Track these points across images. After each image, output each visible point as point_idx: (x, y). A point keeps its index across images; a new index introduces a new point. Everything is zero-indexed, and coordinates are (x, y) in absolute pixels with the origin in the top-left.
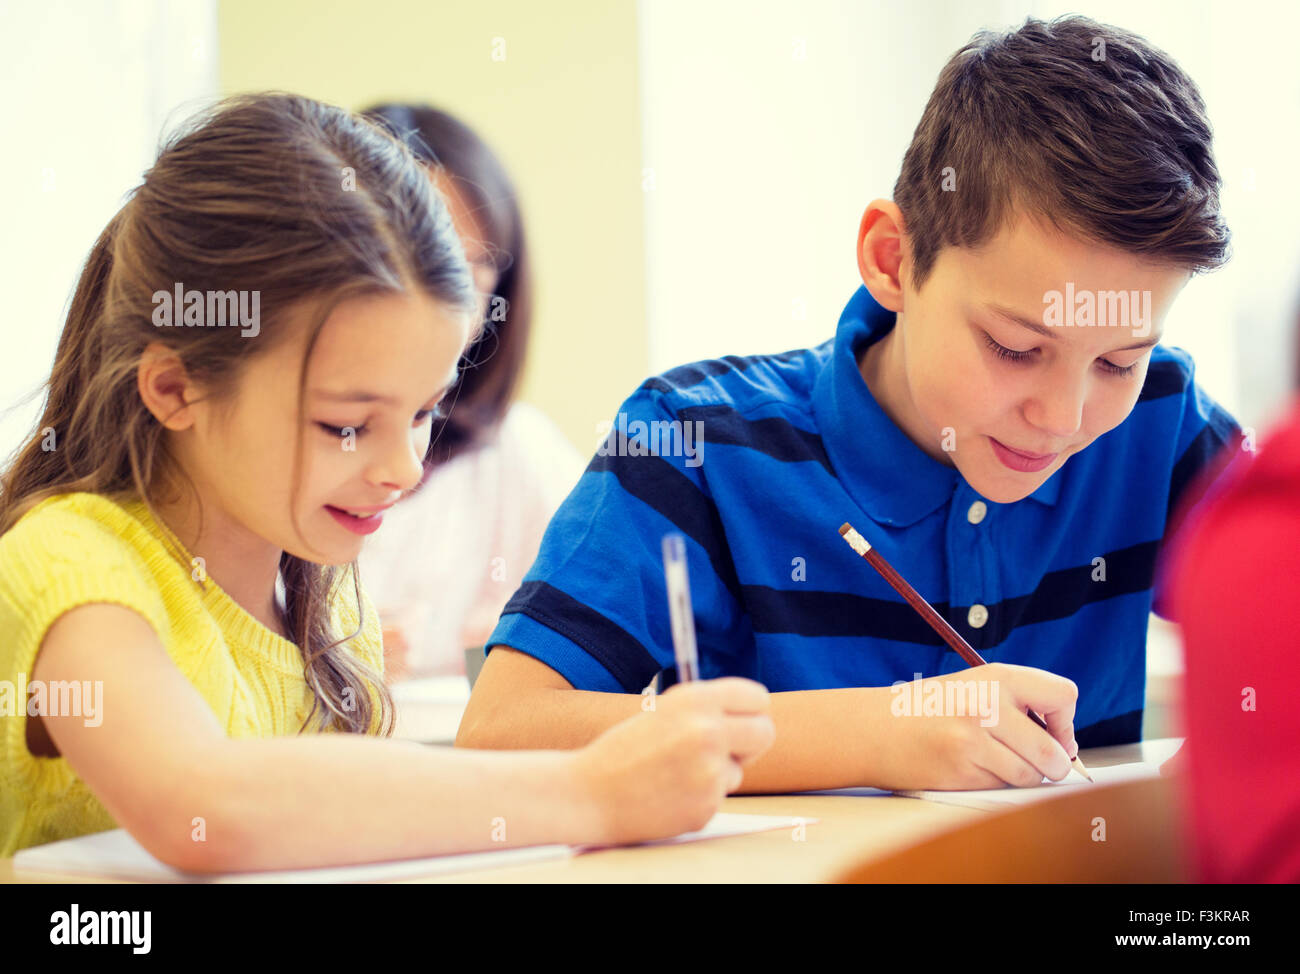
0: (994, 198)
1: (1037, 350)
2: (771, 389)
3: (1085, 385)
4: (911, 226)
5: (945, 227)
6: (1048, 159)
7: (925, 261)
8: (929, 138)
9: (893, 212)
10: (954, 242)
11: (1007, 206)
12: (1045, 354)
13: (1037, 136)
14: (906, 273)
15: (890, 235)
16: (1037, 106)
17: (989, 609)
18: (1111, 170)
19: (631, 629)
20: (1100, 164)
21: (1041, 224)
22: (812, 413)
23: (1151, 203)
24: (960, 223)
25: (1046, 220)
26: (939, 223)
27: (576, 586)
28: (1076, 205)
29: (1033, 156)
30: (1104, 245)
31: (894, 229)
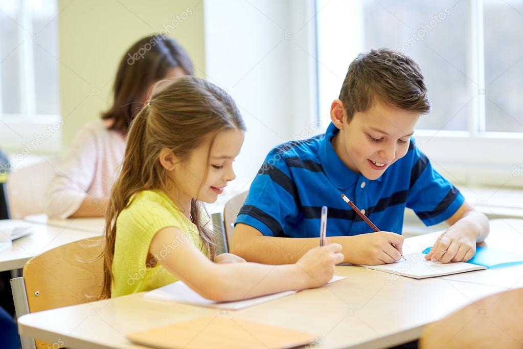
0: (369, 98)
1: (382, 138)
2: (308, 152)
3: (395, 146)
4: (345, 107)
5: (356, 107)
6: (383, 87)
7: (350, 116)
8: (349, 83)
9: (340, 103)
10: (358, 111)
11: (373, 100)
12: (384, 139)
13: (380, 82)
14: (345, 119)
15: (340, 109)
16: (379, 73)
17: (365, 210)
18: (400, 89)
19: (276, 219)
20: (397, 88)
21: (383, 104)
22: (318, 158)
23: (411, 97)
24: (360, 106)
25: (384, 104)
26: (354, 106)
27: (262, 206)
28: (392, 99)
29: (379, 87)
30: (401, 109)
31: (341, 107)
